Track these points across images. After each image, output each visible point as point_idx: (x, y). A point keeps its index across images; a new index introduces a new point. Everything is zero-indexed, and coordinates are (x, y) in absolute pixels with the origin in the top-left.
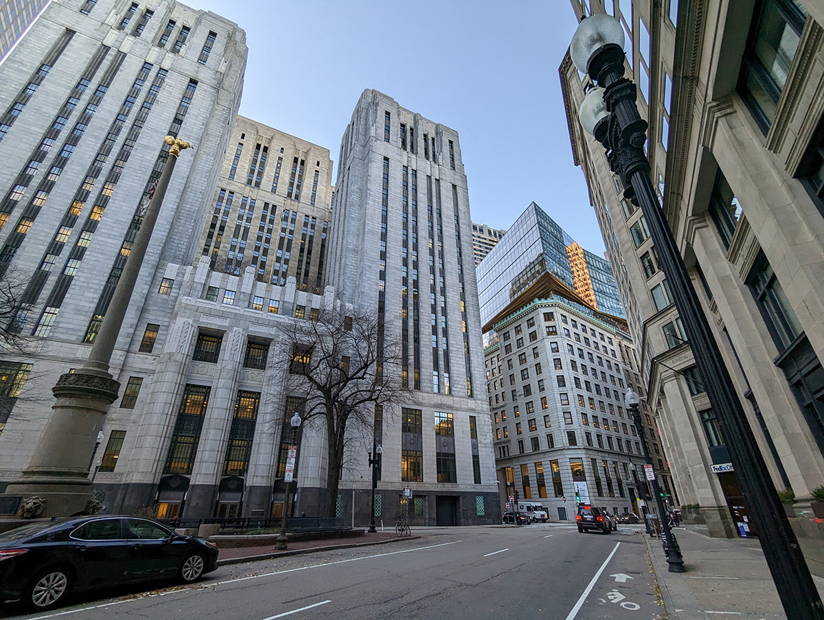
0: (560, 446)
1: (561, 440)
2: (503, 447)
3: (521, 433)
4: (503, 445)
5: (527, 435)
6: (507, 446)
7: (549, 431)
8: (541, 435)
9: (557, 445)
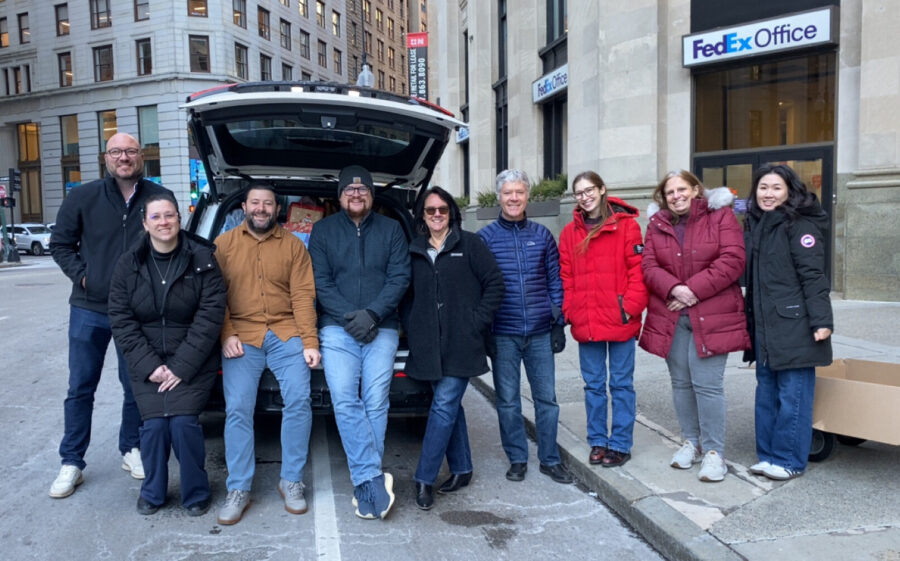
0: (167, 70)
1: (172, 55)
2: (16, 69)
3: (67, 33)
4: (14, 64)
5: (82, 39)
6: (27, 67)
7: (142, 30)
8: (119, 41)
9: (160, 68)
